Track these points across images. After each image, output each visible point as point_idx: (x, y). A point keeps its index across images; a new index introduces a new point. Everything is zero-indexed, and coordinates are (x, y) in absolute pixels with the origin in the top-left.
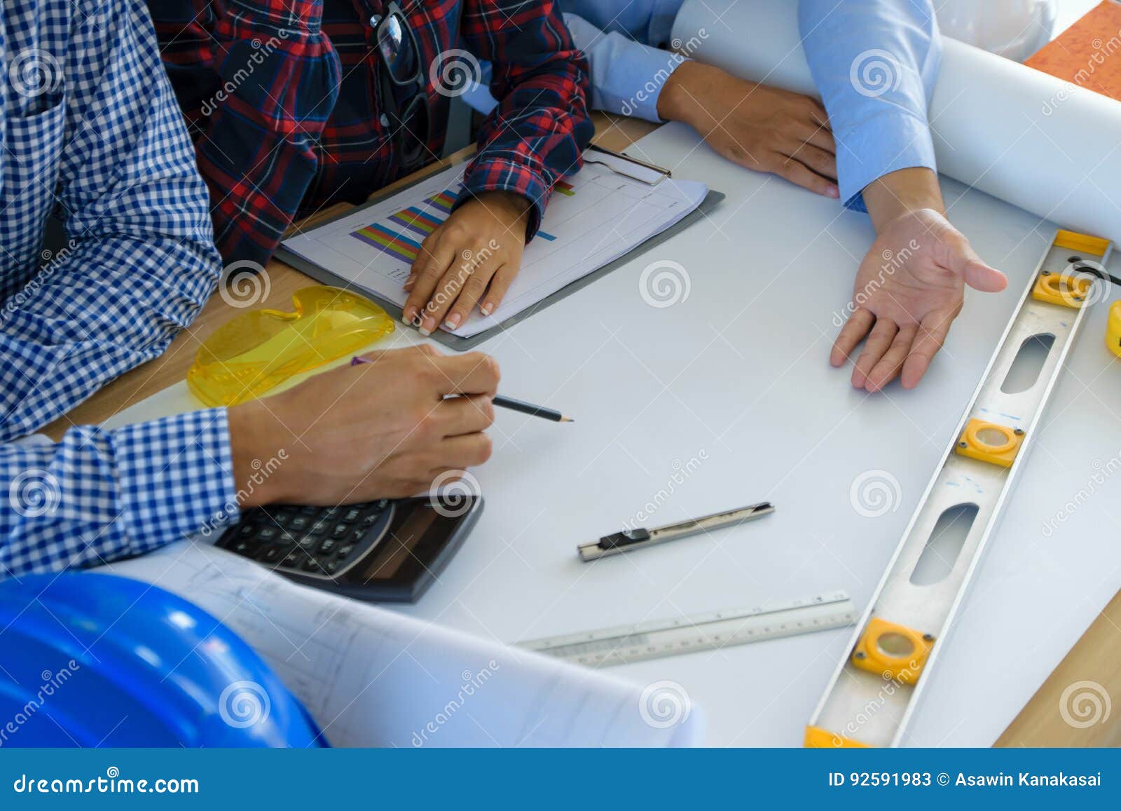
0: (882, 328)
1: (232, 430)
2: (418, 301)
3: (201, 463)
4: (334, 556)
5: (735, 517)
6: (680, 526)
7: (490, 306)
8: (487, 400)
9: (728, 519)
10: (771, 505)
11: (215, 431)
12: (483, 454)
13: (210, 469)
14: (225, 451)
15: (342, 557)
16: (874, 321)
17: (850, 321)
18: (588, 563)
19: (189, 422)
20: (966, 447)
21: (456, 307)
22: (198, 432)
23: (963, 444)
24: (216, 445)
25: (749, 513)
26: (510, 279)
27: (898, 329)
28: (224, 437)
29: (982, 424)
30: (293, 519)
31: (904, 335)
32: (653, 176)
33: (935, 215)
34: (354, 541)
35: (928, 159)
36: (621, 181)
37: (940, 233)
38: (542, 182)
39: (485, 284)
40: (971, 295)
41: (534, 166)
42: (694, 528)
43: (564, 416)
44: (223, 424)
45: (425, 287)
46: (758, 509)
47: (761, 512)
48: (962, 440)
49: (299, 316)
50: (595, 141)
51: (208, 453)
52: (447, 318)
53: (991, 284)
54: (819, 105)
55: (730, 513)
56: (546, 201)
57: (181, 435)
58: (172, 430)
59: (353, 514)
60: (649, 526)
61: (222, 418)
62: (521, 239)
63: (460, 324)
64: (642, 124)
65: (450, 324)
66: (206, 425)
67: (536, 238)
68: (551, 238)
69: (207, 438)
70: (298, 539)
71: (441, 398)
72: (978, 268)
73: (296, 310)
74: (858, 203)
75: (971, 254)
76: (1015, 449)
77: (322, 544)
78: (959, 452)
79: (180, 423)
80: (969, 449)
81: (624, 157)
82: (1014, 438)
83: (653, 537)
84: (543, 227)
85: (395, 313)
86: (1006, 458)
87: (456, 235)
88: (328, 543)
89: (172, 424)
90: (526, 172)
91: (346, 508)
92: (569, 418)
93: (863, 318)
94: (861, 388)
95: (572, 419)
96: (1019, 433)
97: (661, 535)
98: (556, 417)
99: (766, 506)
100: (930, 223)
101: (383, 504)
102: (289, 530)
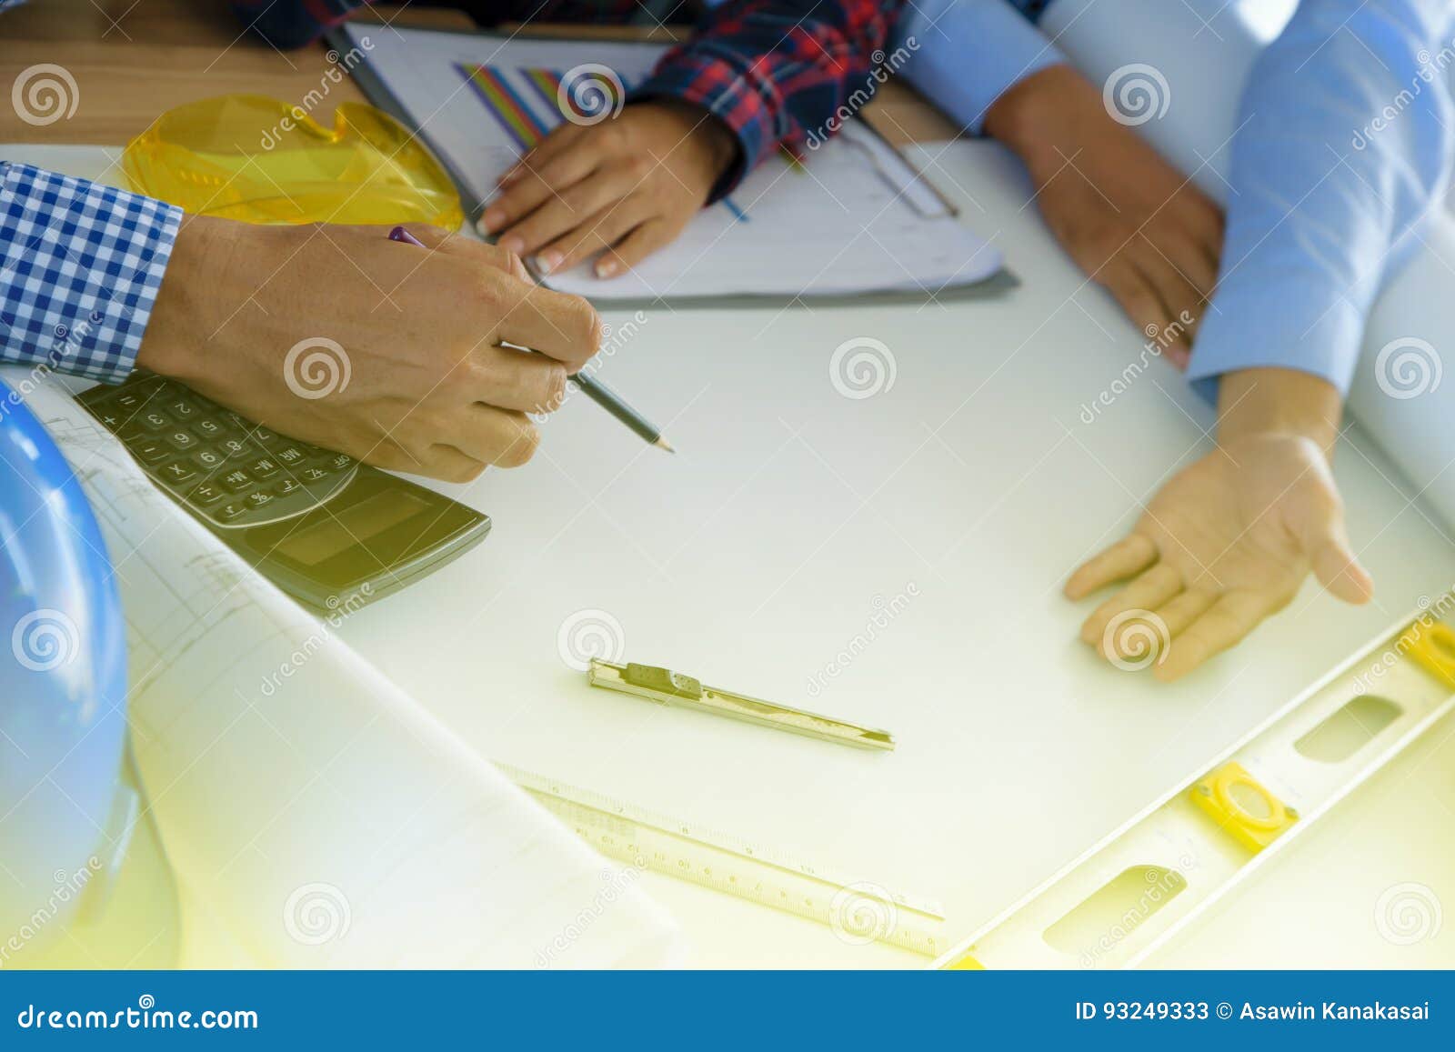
0: (1162, 577)
1: (179, 244)
2: (514, 209)
3: (114, 269)
4: (240, 497)
5: (833, 730)
6: (748, 703)
7: (612, 267)
8: (563, 373)
9: (823, 728)
10: (892, 739)
11: (154, 234)
12: (520, 453)
13: (123, 285)
14: (157, 270)
15: (250, 504)
16: (1153, 561)
17: (1121, 545)
18: (594, 690)
19: (123, 203)
20: (1207, 795)
21: (564, 243)
22: (130, 225)
23: (1206, 789)
24: (147, 255)
25: (855, 735)
26: (658, 243)
27: (1182, 589)
28: (164, 249)
29: (1245, 776)
30: (200, 419)
31: (1190, 602)
32: (929, 204)
33: (1315, 454)
34: (276, 492)
35: (1342, 374)
36: (877, 187)
37: (1309, 484)
38: (768, 130)
39: (620, 230)
40: (1312, 592)
41: (768, 100)
42: (770, 716)
43: (663, 439)
44: (171, 230)
45: (532, 192)
46: (869, 735)
47: (872, 741)
48: (1206, 784)
49: (335, 139)
50: (870, 111)
51: (131, 261)
52: (543, 253)
53: (1348, 588)
54: (1219, 218)
55: (829, 722)
56: (763, 159)
57: (103, 216)
58: (93, 202)
59: (291, 454)
60: (705, 680)
61: (173, 221)
62: (702, 195)
63: (558, 271)
64: (947, 123)
65: (545, 263)
66: (145, 220)
67: (719, 208)
68: (743, 219)
69: (140, 239)
70: (197, 449)
71: (497, 345)
72: (1339, 558)
73: (334, 127)
74: (1210, 387)
75: (1339, 533)
76: (1274, 832)
77: (230, 473)
78: (1195, 798)
79: (109, 198)
80: (1211, 800)
81: (901, 157)
82: (1280, 817)
83: (705, 699)
84: (739, 196)
85: (472, 210)
86: (1258, 838)
87: (613, 142)
88: (239, 476)
89: (96, 194)
90: (753, 101)
91: (285, 441)
92: (668, 444)
93: (1141, 549)
94: (1091, 642)
95: (674, 448)
96: (1291, 814)
97: (717, 701)
98: (650, 435)
99: (884, 737)
100: (1301, 465)
101: (341, 462)
102: (190, 431)
